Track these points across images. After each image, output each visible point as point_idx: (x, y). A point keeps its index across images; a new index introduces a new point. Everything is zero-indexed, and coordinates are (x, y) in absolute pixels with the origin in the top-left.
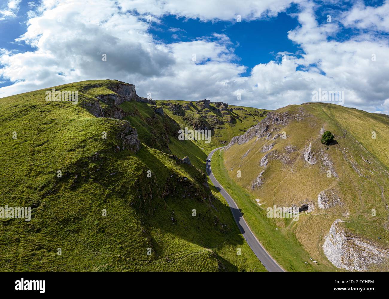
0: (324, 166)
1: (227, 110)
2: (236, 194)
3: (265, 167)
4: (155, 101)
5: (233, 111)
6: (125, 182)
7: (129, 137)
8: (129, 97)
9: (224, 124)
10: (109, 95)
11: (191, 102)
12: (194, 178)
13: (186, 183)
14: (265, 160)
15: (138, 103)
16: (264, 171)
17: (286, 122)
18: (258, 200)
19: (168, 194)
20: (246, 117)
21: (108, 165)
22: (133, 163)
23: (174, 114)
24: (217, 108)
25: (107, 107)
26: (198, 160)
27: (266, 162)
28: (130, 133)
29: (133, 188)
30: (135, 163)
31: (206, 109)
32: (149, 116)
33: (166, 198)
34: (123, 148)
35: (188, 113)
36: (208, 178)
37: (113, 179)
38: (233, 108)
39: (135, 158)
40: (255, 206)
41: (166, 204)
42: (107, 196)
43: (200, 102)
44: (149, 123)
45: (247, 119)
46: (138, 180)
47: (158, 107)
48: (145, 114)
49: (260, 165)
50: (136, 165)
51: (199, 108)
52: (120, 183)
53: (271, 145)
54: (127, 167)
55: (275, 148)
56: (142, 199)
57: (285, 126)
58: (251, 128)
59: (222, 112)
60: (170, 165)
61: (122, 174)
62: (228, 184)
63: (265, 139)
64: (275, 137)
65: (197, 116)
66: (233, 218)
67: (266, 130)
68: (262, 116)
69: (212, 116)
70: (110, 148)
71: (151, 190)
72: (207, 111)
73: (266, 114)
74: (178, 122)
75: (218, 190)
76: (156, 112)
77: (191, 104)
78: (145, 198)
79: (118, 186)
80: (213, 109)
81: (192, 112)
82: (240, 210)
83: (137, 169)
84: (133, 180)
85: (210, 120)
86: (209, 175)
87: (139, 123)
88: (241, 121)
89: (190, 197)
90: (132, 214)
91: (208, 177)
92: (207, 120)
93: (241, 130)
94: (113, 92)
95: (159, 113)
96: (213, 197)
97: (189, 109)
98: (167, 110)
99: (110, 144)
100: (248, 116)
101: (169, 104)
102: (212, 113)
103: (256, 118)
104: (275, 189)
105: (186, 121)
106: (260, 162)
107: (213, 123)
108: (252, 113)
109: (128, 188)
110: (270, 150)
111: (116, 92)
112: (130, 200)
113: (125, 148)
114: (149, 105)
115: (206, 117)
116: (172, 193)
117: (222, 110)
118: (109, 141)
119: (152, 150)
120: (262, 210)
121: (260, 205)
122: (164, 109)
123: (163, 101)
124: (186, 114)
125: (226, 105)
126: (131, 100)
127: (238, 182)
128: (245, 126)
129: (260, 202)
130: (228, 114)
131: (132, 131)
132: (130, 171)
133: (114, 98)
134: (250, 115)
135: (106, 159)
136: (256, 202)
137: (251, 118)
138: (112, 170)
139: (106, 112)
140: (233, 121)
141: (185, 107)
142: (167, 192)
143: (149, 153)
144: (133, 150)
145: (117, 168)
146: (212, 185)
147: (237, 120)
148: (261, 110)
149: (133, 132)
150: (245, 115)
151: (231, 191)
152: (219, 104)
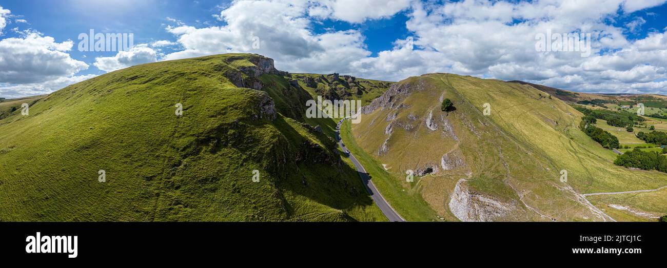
0: (445, 131)
1: (355, 83)
2: (364, 160)
3: (390, 135)
4: (291, 74)
5: (360, 84)
6: (261, 148)
7: (267, 107)
8: (267, 70)
9: (351, 96)
10: (250, 67)
11: (323, 75)
12: (325, 145)
13: (318, 149)
14: (390, 129)
15: (276, 75)
16: (389, 139)
17: (408, 92)
18: (384, 165)
19: (300, 159)
20: (371, 89)
21: (246, 132)
22: (269, 131)
23: (308, 86)
24: (345, 81)
25: (248, 78)
26: (328, 128)
27: (391, 130)
28: (268, 103)
29: (269, 154)
30: (271, 131)
31: (335, 82)
32: (285, 88)
33: (298, 163)
34: (261, 117)
35: (320, 85)
36: (338, 145)
37: (250, 145)
38: (360, 80)
39: (271, 126)
40: (382, 170)
41: (298, 169)
42: (243, 160)
43: (330, 75)
44: (285, 94)
45: (372, 91)
46: (273, 147)
47: (293, 79)
48: (282, 85)
49: (385, 133)
50: (272, 133)
51: (330, 81)
52: (257, 149)
53: (395, 114)
54: (264, 134)
55: (399, 117)
56: (276, 164)
57: (408, 96)
58: (376, 99)
59: (350, 85)
60: (303, 133)
61: (259, 141)
62: (356, 150)
63: (389, 109)
64: (398, 107)
65: (328, 88)
66: (361, 181)
67: (390, 101)
68: (386, 87)
69: (341, 89)
70: (249, 116)
71: (284, 156)
72: (337, 84)
73: (390, 85)
74: (311, 94)
75: (347, 155)
76: (292, 84)
77: (323, 77)
78: (279, 163)
79: (254, 151)
80: (342, 82)
81: (323, 85)
82: (368, 174)
83: (273, 137)
84: (268, 146)
85: (340, 91)
86: (339, 142)
87: (276, 94)
88: (367, 93)
89: (321, 162)
90: (266, 177)
91: (338, 143)
92: (337, 92)
93: (367, 101)
94: (253, 65)
95: (294, 85)
96: (342, 162)
97: (321, 82)
98: (301, 82)
99: (249, 113)
100: (373, 88)
101: (303, 77)
102: (341, 86)
103: (381, 90)
104: (401, 155)
105: (318, 93)
106: (385, 131)
107: (342, 95)
108: (377, 86)
109: (264, 154)
110: (394, 119)
111: (256, 65)
112: (264, 165)
113: (263, 117)
114: (285, 77)
115: (335, 89)
116: (305, 159)
117: (350, 82)
118: (248, 110)
119: (287, 120)
120: (388, 174)
121: (386, 169)
122: (298, 81)
123: (298, 74)
124: (318, 87)
125: (353, 78)
126: (269, 72)
127: (365, 148)
128: (370, 97)
129: (387, 167)
130: (355, 86)
131: (270, 101)
132: (266, 138)
133: (254, 70)
134: (375, 87)
135: (245, 126)
136: (383, 167)
137: (376, 90)
138: (250, 137)
139: (246, 83)
140: (360, 93)
141: (317, 80)
142: (299, 157)
143: (285, 121)
144: (270, 118)
145: (255, 135)
146: (342, 151)
147: (364, 92)
148: (385, 82)
149: (270, 103)
150: (371, 87)
151: (359, 157)
152: (347, 77)
